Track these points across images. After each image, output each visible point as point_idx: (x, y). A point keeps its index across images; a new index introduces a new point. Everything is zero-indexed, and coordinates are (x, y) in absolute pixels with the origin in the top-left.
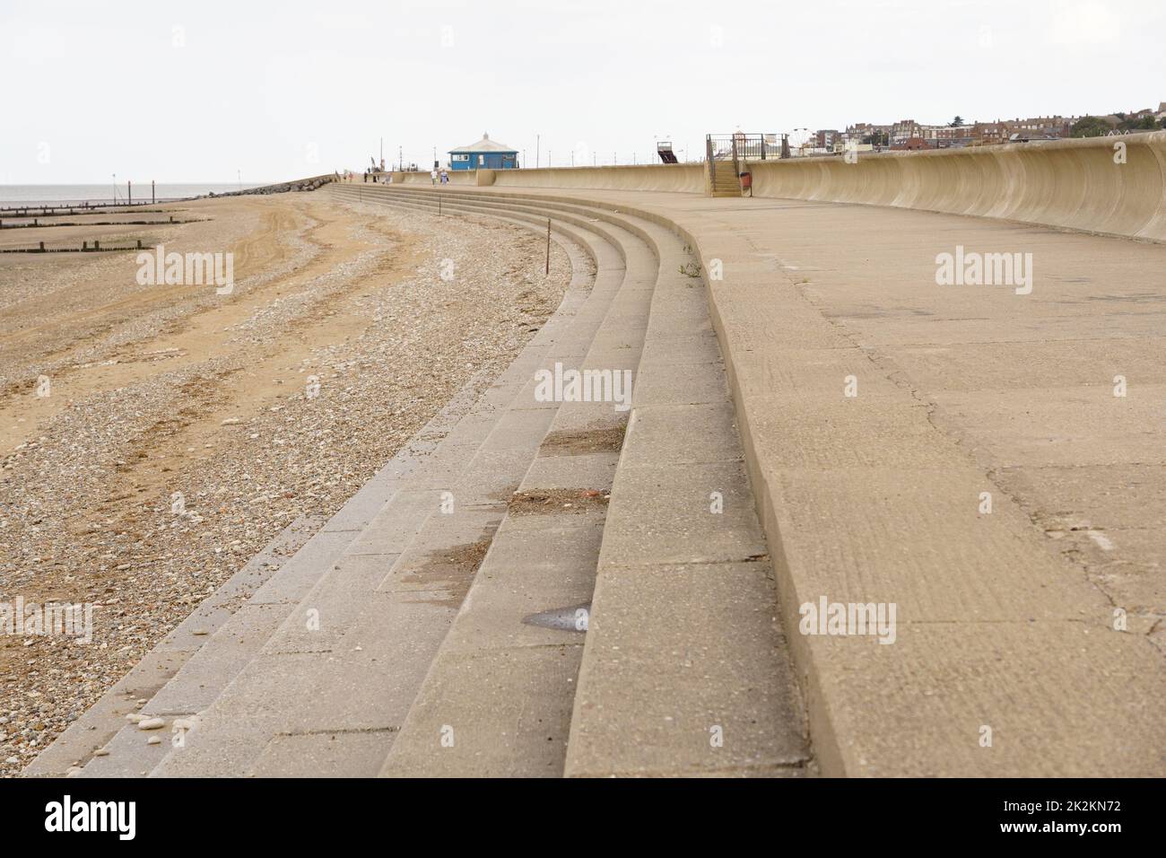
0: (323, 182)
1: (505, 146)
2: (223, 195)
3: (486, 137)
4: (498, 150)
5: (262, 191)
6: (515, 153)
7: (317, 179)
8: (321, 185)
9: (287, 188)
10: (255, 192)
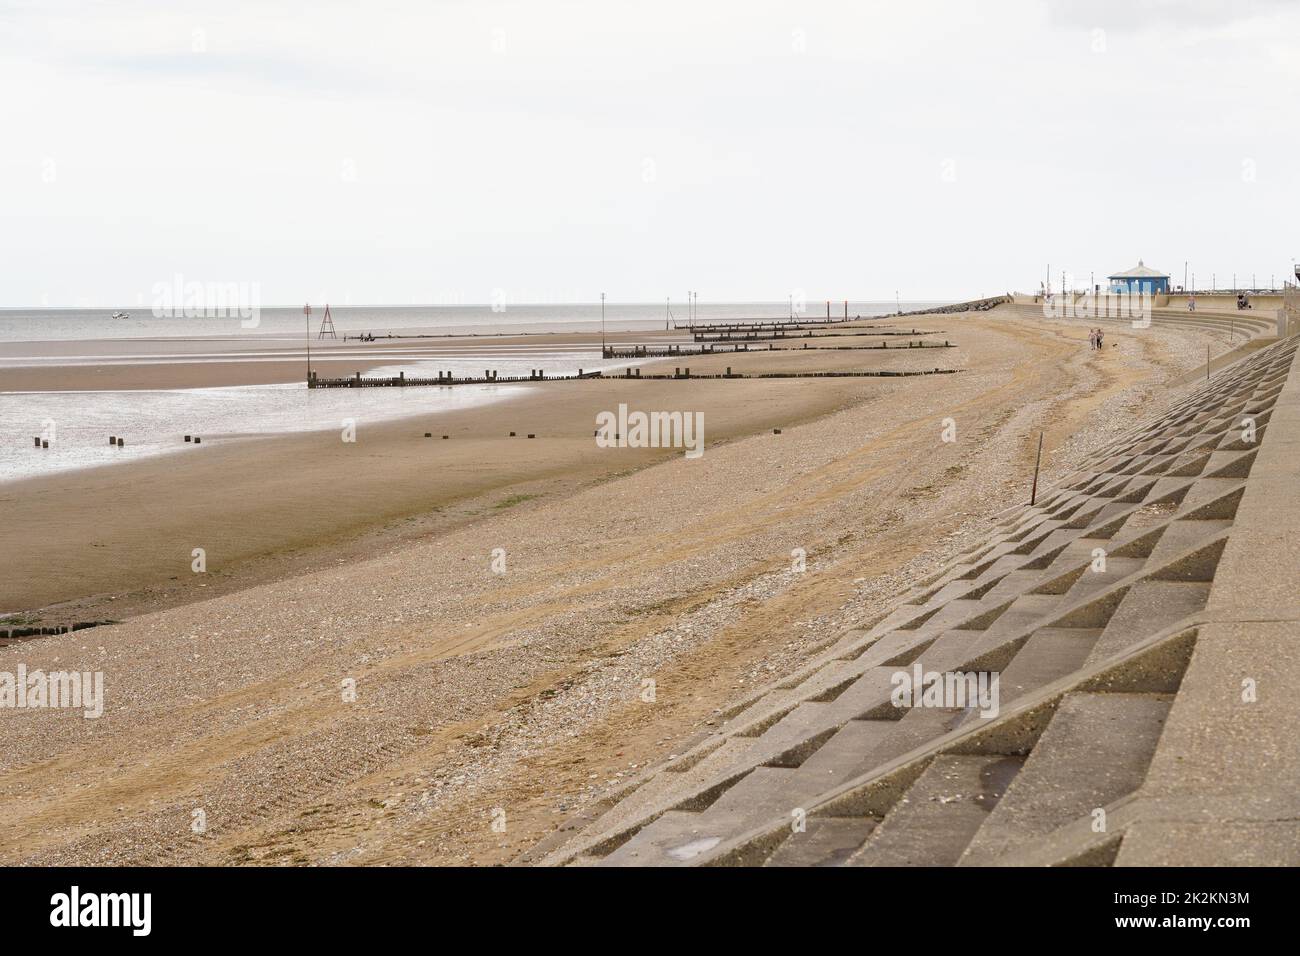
0: (996, 303)
1: (1158, 272)
2: (910, 314)
3: (1141, 264)
4: (1152, 275)
5: (944, 310)
6: (1166, 278)
7: (992, 300)
8: (995, 305)
9: (965, 307)
10: (938, 311)
